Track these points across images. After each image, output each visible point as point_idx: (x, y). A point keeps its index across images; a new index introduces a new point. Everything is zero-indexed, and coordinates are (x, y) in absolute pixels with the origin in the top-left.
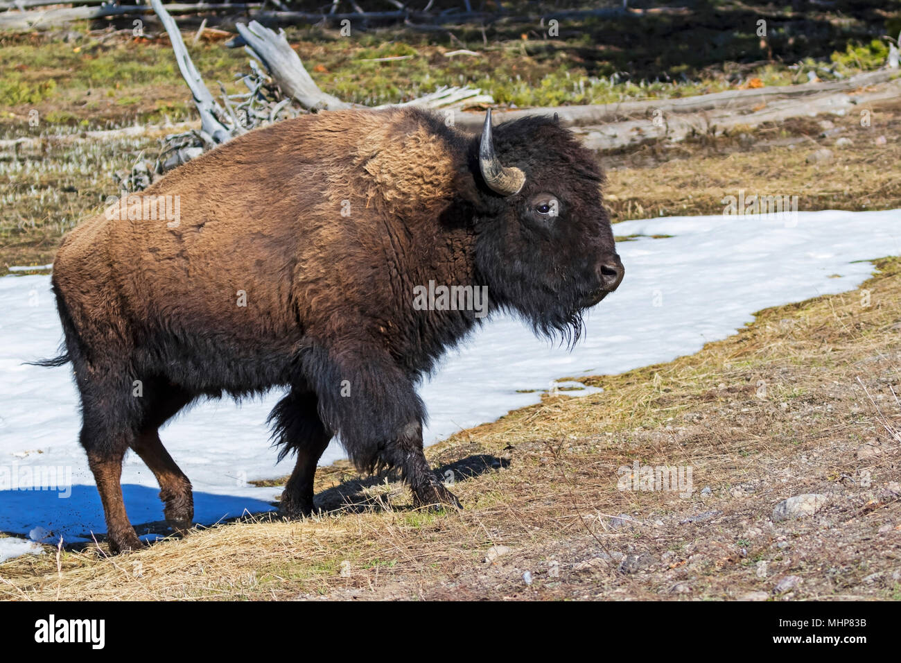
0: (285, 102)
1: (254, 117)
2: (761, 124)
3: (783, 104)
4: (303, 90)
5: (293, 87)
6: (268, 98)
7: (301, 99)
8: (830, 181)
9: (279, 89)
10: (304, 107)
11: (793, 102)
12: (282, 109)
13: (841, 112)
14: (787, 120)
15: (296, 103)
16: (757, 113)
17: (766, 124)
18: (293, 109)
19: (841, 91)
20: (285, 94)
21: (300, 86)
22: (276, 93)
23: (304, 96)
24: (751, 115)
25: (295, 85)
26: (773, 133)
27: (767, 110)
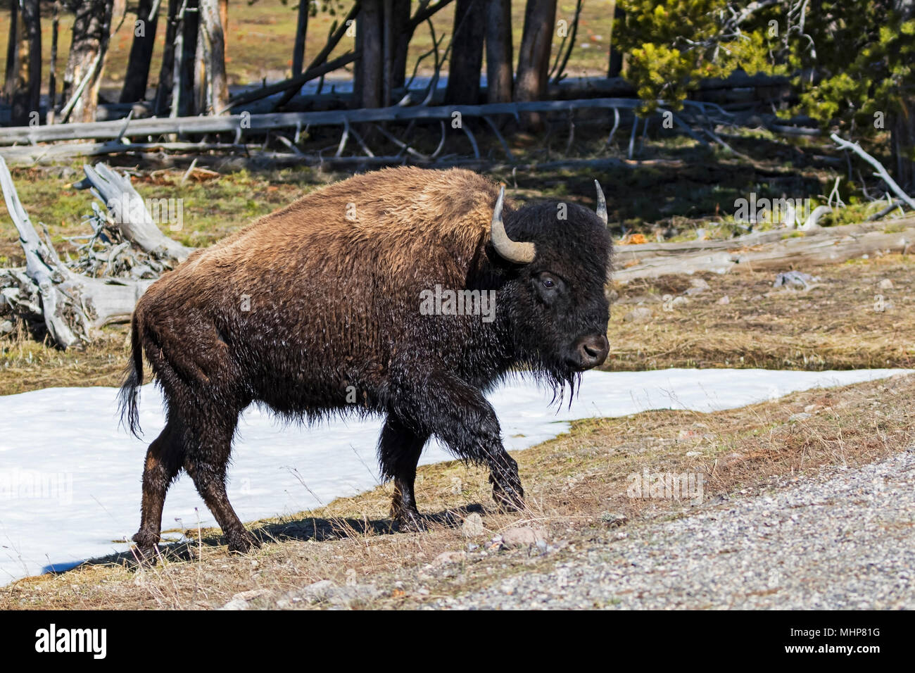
0: (125, 244)
1: (94, 258)
2: (632, 280)
3: (658, 261)
4: (143, 233)
5: (133, 229)
6: (112, 240)
7: (141, 242)
8: (628, 340)
9: (120, 232)
10: (144, 250)
11: (670, 259)
12: (122, 252)
13: (721, 271)
14: (661, 277)
15: (136, 245)
16: (629, 269)
17: (638, 280)
18: (132, 252)
19: (726, 250)
20: (126, 237)
21: (140, 229)
22: (118, 236)
23: (145, 239)
24: (623, 271)
25: (136, 228)
26: (641, 290)
27: (639, 267)
